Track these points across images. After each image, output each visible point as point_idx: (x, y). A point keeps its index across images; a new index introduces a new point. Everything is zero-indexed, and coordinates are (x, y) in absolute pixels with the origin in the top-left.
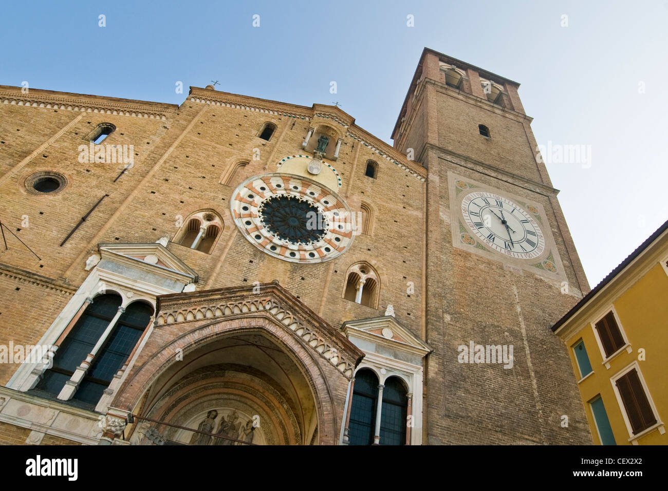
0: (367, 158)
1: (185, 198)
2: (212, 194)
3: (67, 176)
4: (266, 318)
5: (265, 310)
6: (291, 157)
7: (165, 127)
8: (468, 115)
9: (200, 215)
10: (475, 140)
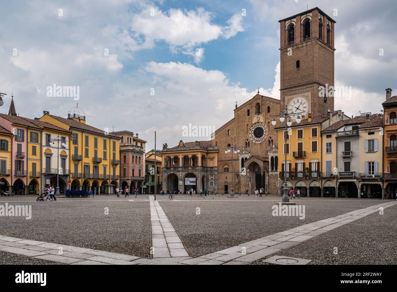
0: (267, 106)
1: (243, 139)
2: (246, 135)
3: (230, 144)
4: (253, 160)
6: (254, 117)
8: (293, 59)
9: (246, 141)
10: (294, 73)
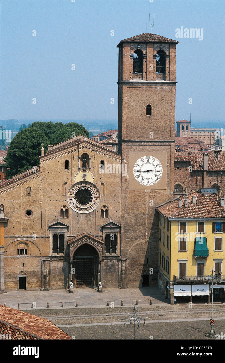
0: (100, 160)
1: (57, 204)
2: (62, 200)
3: (31, 210)
4: (86, 241)
5: (85, 240)
6: (77, 174)
7: (41, 181)
8: (142, 101)
9: (62, 207)
10: (143, 121)
